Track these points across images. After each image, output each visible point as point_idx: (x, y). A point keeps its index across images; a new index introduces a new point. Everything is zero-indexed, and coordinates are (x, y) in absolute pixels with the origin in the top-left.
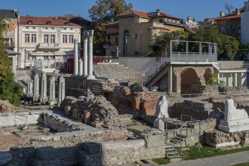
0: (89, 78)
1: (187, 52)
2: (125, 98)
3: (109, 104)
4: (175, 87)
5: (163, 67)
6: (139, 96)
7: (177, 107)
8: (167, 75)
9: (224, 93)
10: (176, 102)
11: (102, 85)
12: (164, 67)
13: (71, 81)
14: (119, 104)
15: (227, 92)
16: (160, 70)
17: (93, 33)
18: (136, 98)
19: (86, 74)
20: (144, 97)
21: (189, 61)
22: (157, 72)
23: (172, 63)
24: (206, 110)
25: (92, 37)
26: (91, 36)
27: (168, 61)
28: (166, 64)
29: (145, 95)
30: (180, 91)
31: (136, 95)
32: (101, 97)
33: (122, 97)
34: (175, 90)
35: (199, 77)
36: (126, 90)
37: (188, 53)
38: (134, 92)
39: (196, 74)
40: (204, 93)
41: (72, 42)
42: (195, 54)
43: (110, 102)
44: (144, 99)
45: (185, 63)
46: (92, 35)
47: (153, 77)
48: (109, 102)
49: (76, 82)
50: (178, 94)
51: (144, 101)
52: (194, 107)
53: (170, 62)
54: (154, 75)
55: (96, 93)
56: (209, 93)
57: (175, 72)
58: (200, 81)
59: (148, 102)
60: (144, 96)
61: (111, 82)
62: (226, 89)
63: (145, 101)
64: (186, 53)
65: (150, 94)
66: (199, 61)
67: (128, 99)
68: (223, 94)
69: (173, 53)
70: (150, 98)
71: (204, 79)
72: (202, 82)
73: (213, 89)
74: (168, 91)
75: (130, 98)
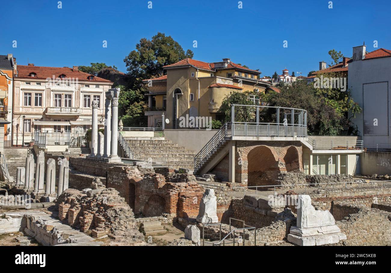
0: (111, 161)
1: (258, 122)
2: (158, 192)
3: (121, 202)
4: (239, 175)
5: (221, 145)
6: (177, 188)
7: (235, 206)
8: (227, 157)
9: (316, 184)
10: (234, 198)
11: (127, 171)
12: (223, 144)
13: (86, 165)
14: (149, 200)
15: (320, 184)
16: (217, 150)
17: (118, 93)
18: (172, 191)
19: (108, 154)
20: (183, 190)
21: (260, 136)
22: (214, 153)
23: (234, 138)
24: (274, 211)
25: (118, 98)
26: (116, 97)
27: (229, 136)
28: (226, 140)
29: (186, 187)
30: (246, 180)
31: (172, 187)
32: (111, 190)
33: (153, 189)
34: (238, 179)
35: (277, 160)
36: (159, 180)
37: (260, 124)
38: (170, 183)
39: (273, 155)
40: (284, 184)
41: (89, 106)
42: (271, 125)
43: (124, 198)
44: (184, 194)
45: (255, 139)
46: (118, 96)
47: (208, 159)
48: (122, 198)
49: (93, 167)
50: (243, 186)
51: (183, 196)
52: (258, 206)
53: (231, 137)
54: (210, 157)
55: (119, 184)
56: (291, 185)
57: (239, 152)
58: (279, 166)
59: (188, 197)
60: (184, 188)
61: (141, 166)
62: (318, 179)
63: (185, 197)
64: (256, 124)
65: (193, 186)
66: (277, 136)
67: (162, 193)
68: (313, 186)
69: (235, 124)
70: (194, 192)
71: (284, 163)
72: (280, 167)
73: (297, 179)
74: (228, 181)
75: (163, 192)
